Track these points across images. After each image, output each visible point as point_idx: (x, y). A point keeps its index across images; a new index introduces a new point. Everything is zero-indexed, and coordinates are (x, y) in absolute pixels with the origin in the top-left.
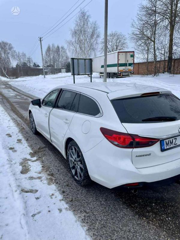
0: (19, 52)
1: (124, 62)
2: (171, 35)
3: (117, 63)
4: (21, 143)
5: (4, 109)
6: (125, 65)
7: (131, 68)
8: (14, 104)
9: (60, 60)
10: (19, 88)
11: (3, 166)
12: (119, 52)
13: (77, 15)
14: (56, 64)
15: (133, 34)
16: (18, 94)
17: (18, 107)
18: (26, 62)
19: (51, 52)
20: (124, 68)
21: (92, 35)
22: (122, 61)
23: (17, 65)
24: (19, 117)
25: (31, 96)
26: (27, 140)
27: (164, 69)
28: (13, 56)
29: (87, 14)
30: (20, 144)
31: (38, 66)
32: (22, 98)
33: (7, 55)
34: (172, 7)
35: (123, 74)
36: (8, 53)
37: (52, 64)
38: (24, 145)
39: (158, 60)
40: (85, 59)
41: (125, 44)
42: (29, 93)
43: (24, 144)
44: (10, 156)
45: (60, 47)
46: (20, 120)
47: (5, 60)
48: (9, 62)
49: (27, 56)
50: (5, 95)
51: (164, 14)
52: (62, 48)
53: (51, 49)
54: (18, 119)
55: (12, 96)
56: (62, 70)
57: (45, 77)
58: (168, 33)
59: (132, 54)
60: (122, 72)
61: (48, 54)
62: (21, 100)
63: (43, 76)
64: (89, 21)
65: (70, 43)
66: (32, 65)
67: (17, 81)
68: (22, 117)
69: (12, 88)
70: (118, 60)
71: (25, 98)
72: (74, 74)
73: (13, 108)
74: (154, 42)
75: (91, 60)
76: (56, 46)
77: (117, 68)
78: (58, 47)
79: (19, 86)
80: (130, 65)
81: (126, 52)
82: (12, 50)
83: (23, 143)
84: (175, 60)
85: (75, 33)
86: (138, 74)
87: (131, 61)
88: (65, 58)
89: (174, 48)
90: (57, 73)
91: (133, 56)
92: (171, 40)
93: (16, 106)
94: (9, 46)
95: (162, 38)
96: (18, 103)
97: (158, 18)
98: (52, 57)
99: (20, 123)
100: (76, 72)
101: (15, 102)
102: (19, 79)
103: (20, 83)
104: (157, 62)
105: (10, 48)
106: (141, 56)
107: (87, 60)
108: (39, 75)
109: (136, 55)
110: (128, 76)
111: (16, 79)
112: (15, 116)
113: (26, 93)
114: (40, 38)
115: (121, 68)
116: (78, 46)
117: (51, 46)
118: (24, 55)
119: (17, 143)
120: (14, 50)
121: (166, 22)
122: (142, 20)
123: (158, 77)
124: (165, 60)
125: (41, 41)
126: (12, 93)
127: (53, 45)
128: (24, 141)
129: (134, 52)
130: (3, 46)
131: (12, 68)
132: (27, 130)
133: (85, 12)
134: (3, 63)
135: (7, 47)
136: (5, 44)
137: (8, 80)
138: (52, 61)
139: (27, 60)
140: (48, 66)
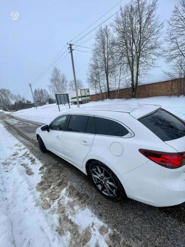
0: (15, 95)
1: (84, 95)
2: (107, 79)
3: (80, 96)
4: (35, 163)
5: (12, 134)
6: (85, 96)
7: (89, 98)
8: (19, 129)
9: (44, 97)
10: (19, 117)
11: (26, 198)
12: (81, 90)
13: (52, 70)
14: (41, 100)
15: (88, 79)
16: (20, 121)
17: (23, 131)
18: (21, 100)
19: (37, 93)
20: (85, 98)
21: (63, 81)
22: (83, 95)
23: (15, 103)
24: (26, 139)
25: (31, 122)
26: (40, 159)
27: (106, 96)
28: (11, 97)
29: (58, 70)
30: (34, 165)
31: (30, 102)
32: (24, 124)
33: (7, 97)
34: (105, 64)
35: (85, 101)
36: (8, 96)
37: (39, 100)
38: (39, 166)
39: (102, 92)
40: (64, 94)
41: (82, 85)
42: (28, 119)
43: (39, 164)
44: (29, 182)
45: (43, 90)
46: (28, 141)
47: (6, 101)
48: (9, 101)
49: (22, 97)
50: (10, 123)
51: (102, 68)
52: (44, 90)
53: (37, 91)
54: (26, 141)
55: (16, 123)
56: (47, 103)
57: (36, 108)
58: (105, 77)
59: (87, 90)
60: (84, 100)
61: (36, 94)
62: (24, 126)
63: (35, 108)
64: (60, 74)
65: (50, 87)
66: (26, 102)
67: (17, 113)
68: (28, 139)
69: (15, 118)
70: (81, 94)
71: (27, 123)
72: (58, 104)
73: (18, 132)
74: (99, 83)
75: (67, 94)
76: (40, 89)
77: (81, 98)
78: (42, 90)
79: (19, 116)
80: (88, 96)
81: (85, 89)
82: (10, 94)
83: (37, 163)
84: (111, 92)
85: (52, 81)
86: (92, 101)
87: (88, 94)
88: (47, 96)
89: (110, 85)
90: (43, 105)
91: (88, 91)
92: (108, 82)
93: (21, 130)
94: (8, 91)
95: (103, 80)
96: (22, 128)
97: (99, 70)
98: (38, 96)
99: (28, 144)
100: (59, 103)
101: (20, 128)
102: (18, 111)
103: (20, 114)
104: (102, 93)
105: (9, 93)
106: (93, 91)
107: (65, 95)
108: (31, 107)
109: (90, 91)
110: (88, 102)
111: (17, 112)
112: (23, 139)
113: (26, 120)
114: (30, 85)
115: (83, 98)
116: (55, 88)
117: (37, 90)
118: (20, 96)
119: (32, 164)
120: (12, 93)
121: (104, 72)
122: (91, 72)
123: (104, 101)
124: (106, 92)
125: (30, 86)
126: (15, 121)
127: (38, 89)
128: (37, 161)
129: (88, 89)
130: (3, 91)
131: (12, 105)
132: (36, 149)
133: (57, 68)
134: (5, 103)
135: (6, 92)
136: (4, 90)
137: (10, 113)
138: (39, 98)
139: (22, 99)
140: (36, 102)
